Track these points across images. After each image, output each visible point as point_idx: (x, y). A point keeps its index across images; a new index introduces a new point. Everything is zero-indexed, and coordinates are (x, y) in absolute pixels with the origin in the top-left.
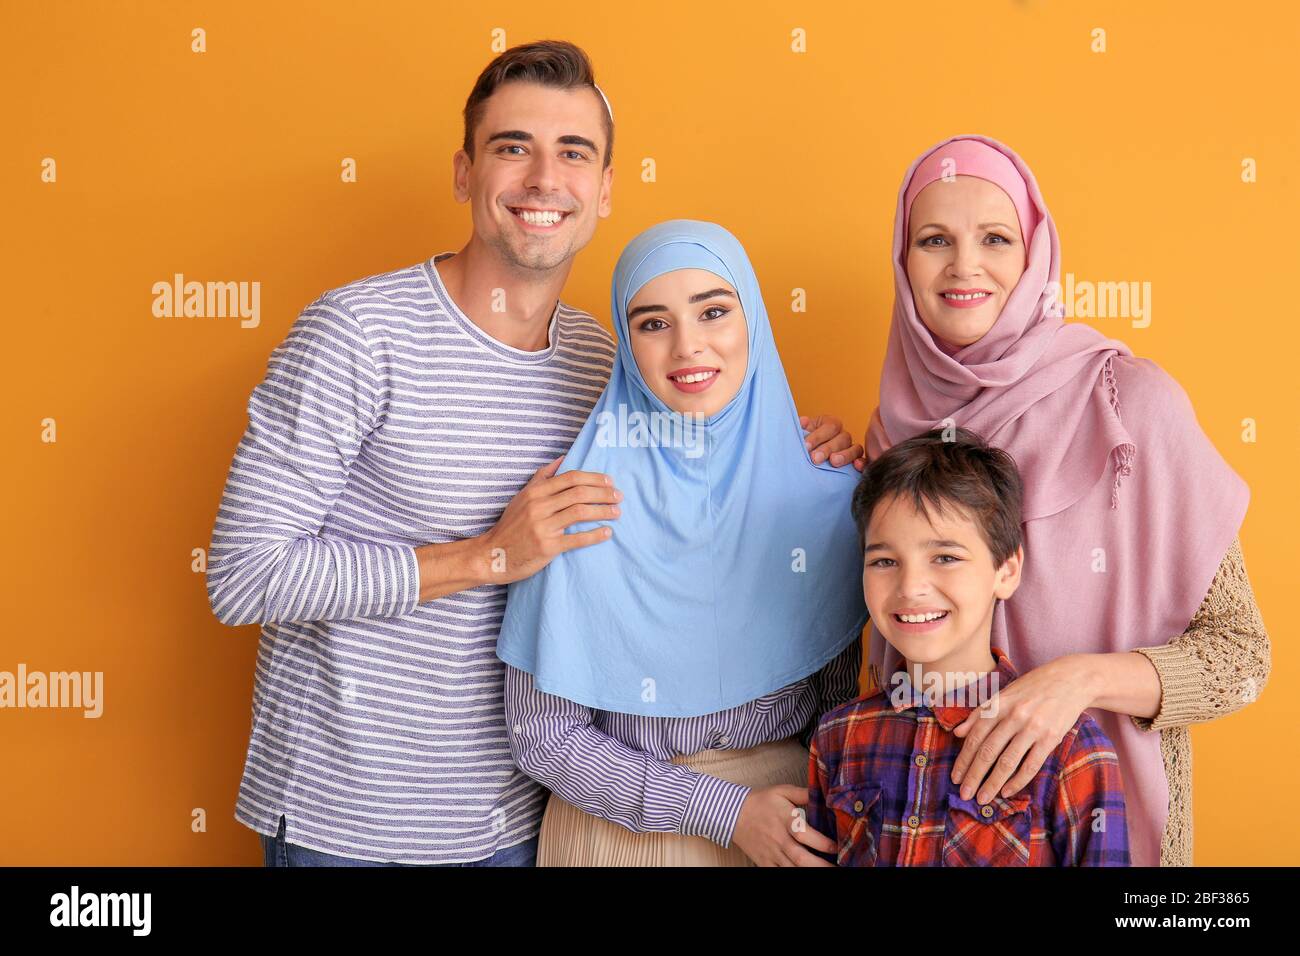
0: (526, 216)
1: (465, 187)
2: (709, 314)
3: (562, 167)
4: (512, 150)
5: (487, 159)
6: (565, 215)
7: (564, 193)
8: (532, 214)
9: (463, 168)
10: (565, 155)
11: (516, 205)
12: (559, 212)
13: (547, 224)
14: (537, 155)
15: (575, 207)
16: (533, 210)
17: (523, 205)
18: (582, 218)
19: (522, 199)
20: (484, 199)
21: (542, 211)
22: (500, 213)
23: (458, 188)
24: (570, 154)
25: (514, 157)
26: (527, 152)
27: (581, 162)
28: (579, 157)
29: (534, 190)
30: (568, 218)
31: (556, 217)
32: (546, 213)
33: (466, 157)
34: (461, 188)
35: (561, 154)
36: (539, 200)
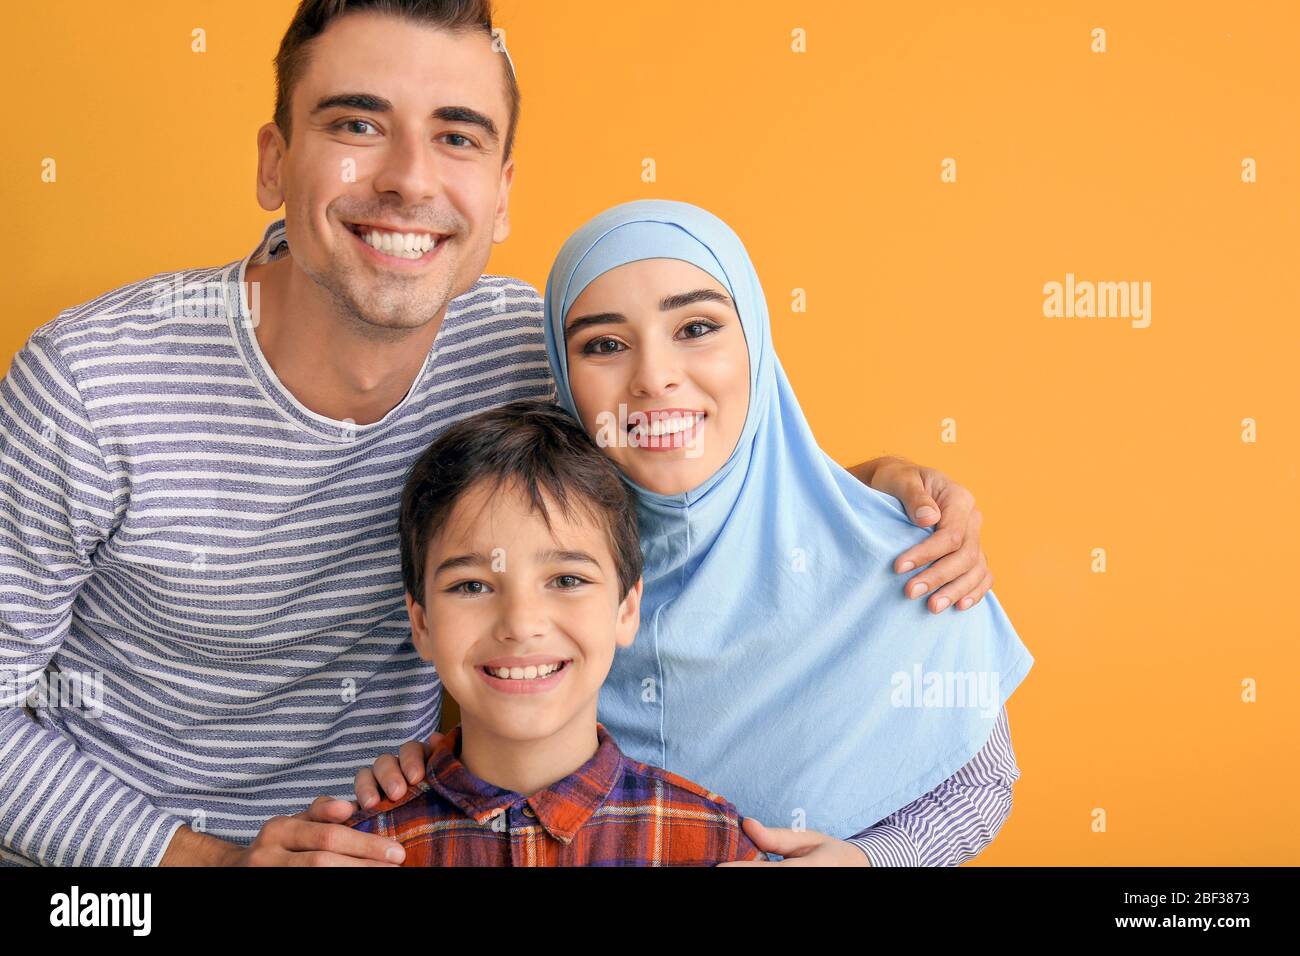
0: (376, 239)
1: (276, 184)
2: (690, 331)
3: (438, 159)
4: (356, 127)
5: (312, 142)
6: (440, 240)
7: (441, 205)
8: (387, 237)
9: (272, 152)
10: (444, 139)
11: (359, 220)
12: (432, 234)
13: (412, 256)
14: (397, 137)
15: (458, 227)
16: (389, 230)
17: (372, 221)
18: (469, 244)
19: (371, 210)
20: (305, 209)
21: (404, 232)
22: (332, 234)
23: (264, 185)
24: (454, 139)
25: (358, 138)
26: (381, 131)
27: (472, 153)
28: (467, 143)
29: (390, 197)
30: (446, 246)
31: (427, 243)
32: (411, 237)
33: (277, 134)
34: (270, 185)
35: (437, 137)
36: (399, 214)
